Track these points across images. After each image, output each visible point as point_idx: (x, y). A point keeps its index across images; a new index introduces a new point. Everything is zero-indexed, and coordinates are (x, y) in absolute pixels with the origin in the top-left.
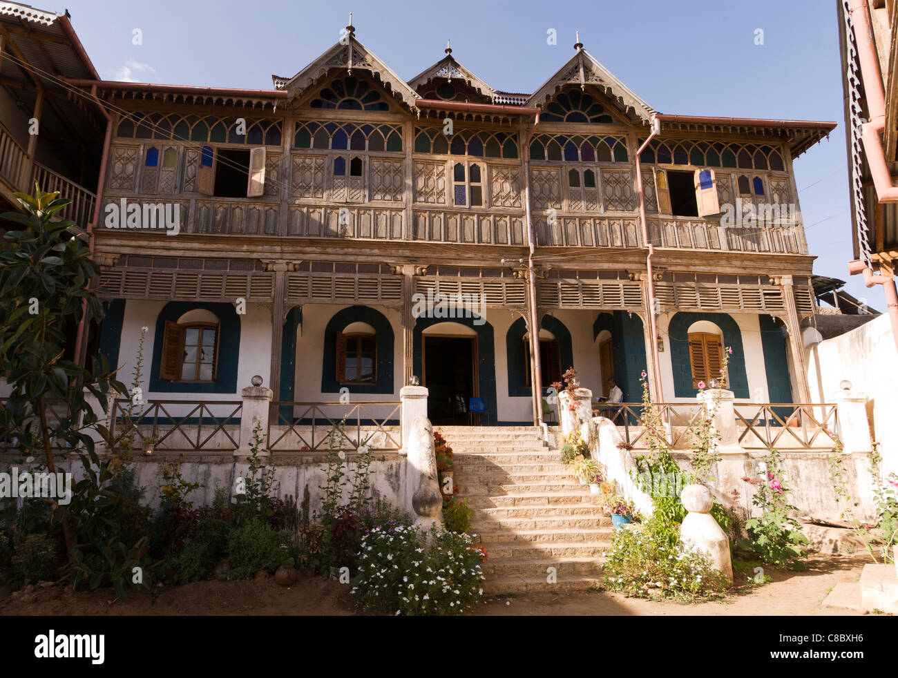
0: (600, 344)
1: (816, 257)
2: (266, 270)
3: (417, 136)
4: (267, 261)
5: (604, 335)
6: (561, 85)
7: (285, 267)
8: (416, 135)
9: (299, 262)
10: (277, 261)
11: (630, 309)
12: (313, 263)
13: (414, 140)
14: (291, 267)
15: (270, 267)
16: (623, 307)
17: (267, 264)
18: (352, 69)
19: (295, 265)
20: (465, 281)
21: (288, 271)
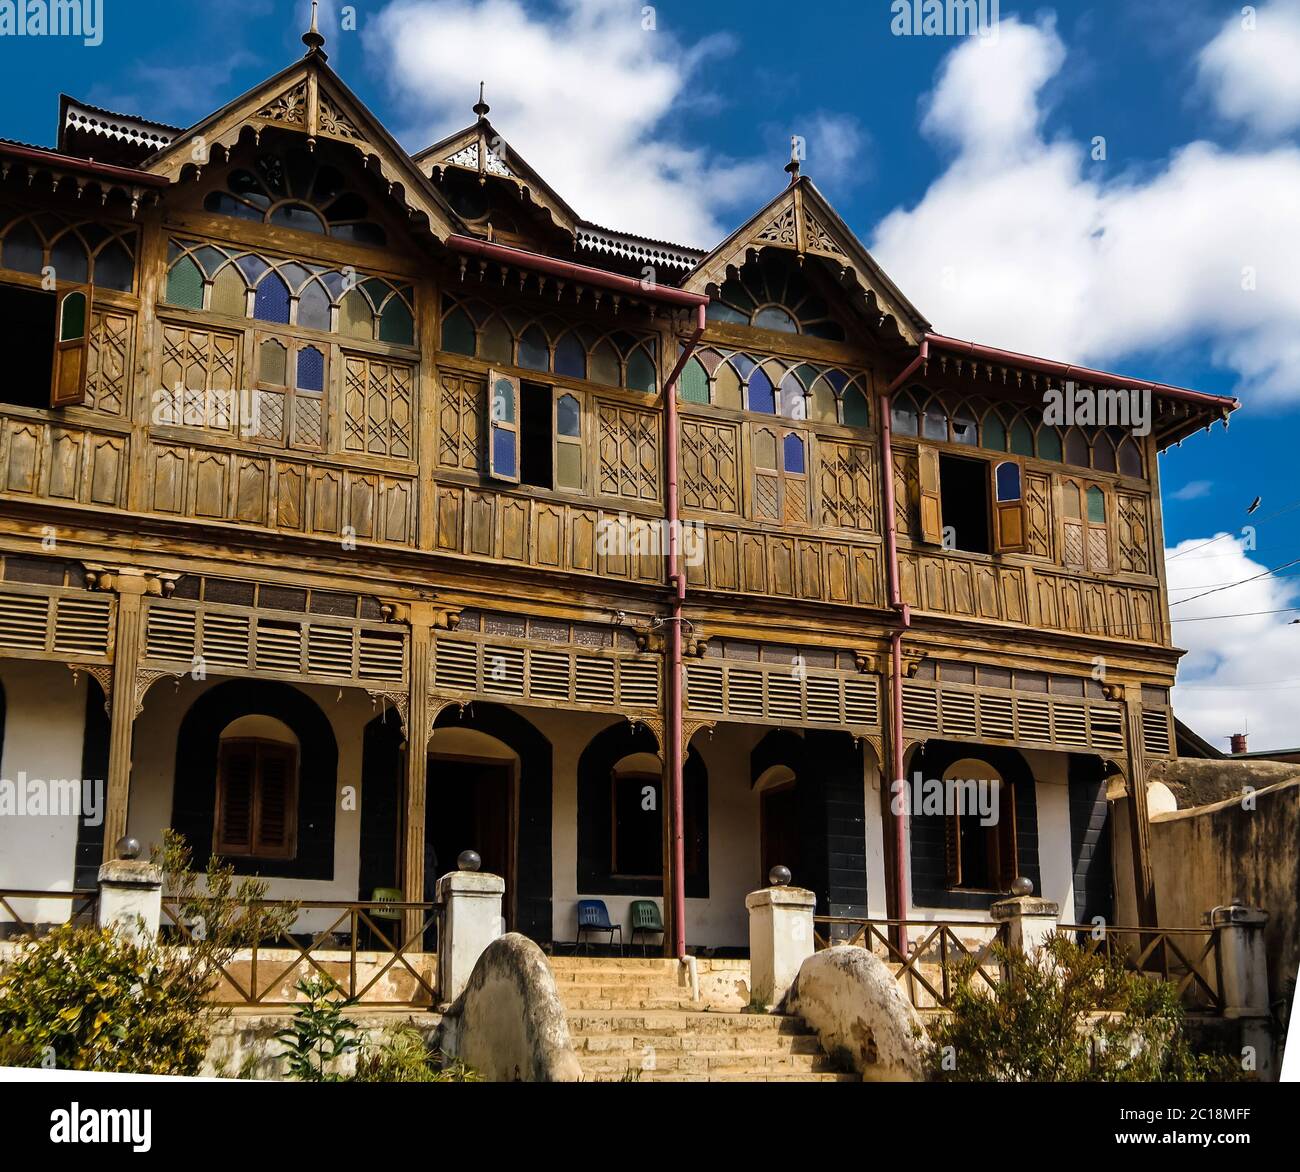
0: (762, 793)
1: (1185, 652)
2: (96, 586)
3: (446, 314)
4: (99, 568)
5: (778, 774)
6: (758, 248)
7: (143, 585)
8: (443, 312)
9: (176, 577)
10: (123, 570)
11: (857, 730)
12: (206, 579)
13: (441, 320)
14: (157, 587)
15: (108, 581)
16: (843, 724)
17: (98, 574)
18: (317, 138)
19: (164, 581)
20: (538, 647)
21: (148, 594)
